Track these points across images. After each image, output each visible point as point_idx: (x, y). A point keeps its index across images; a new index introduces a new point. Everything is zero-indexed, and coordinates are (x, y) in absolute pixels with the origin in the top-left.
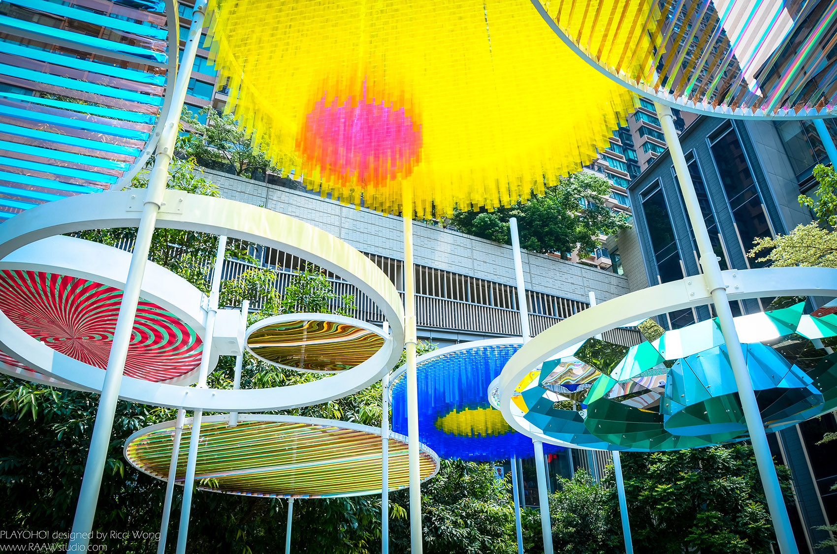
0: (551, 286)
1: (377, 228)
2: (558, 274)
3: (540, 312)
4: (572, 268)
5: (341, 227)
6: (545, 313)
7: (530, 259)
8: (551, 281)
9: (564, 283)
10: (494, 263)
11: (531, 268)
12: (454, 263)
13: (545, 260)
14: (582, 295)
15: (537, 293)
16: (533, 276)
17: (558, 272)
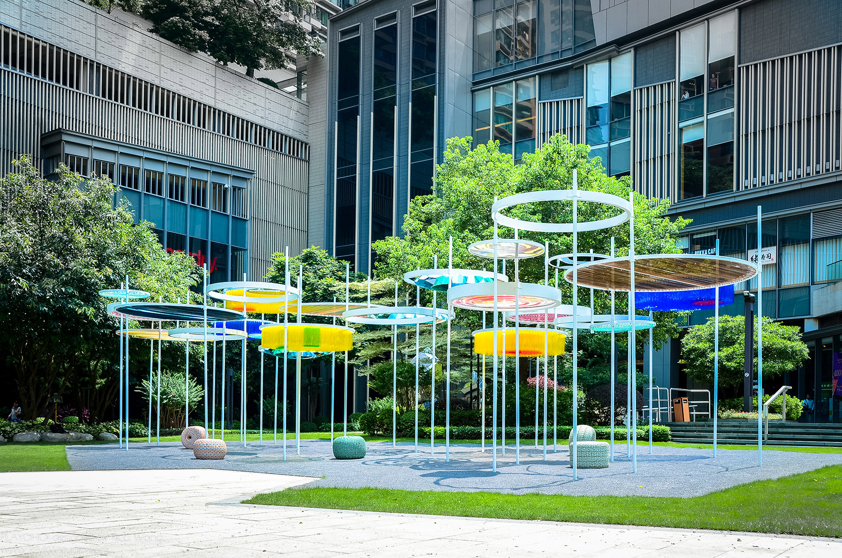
0: (234, 104)
1: (62, 15)
2: (242, 92)
3: (219, 131)
4: (257, 88)
5: (21, 7)
6: (224, 133)
7: (217, 72)
8: (234, 98)
9: (247, 103)
10: (181, 72)
11: (217, 82)
12: (141, 67)
13: (232, 75)
14: (262, 118)
15: (219, 111)
16: (217, 91)
17: (242, 90)
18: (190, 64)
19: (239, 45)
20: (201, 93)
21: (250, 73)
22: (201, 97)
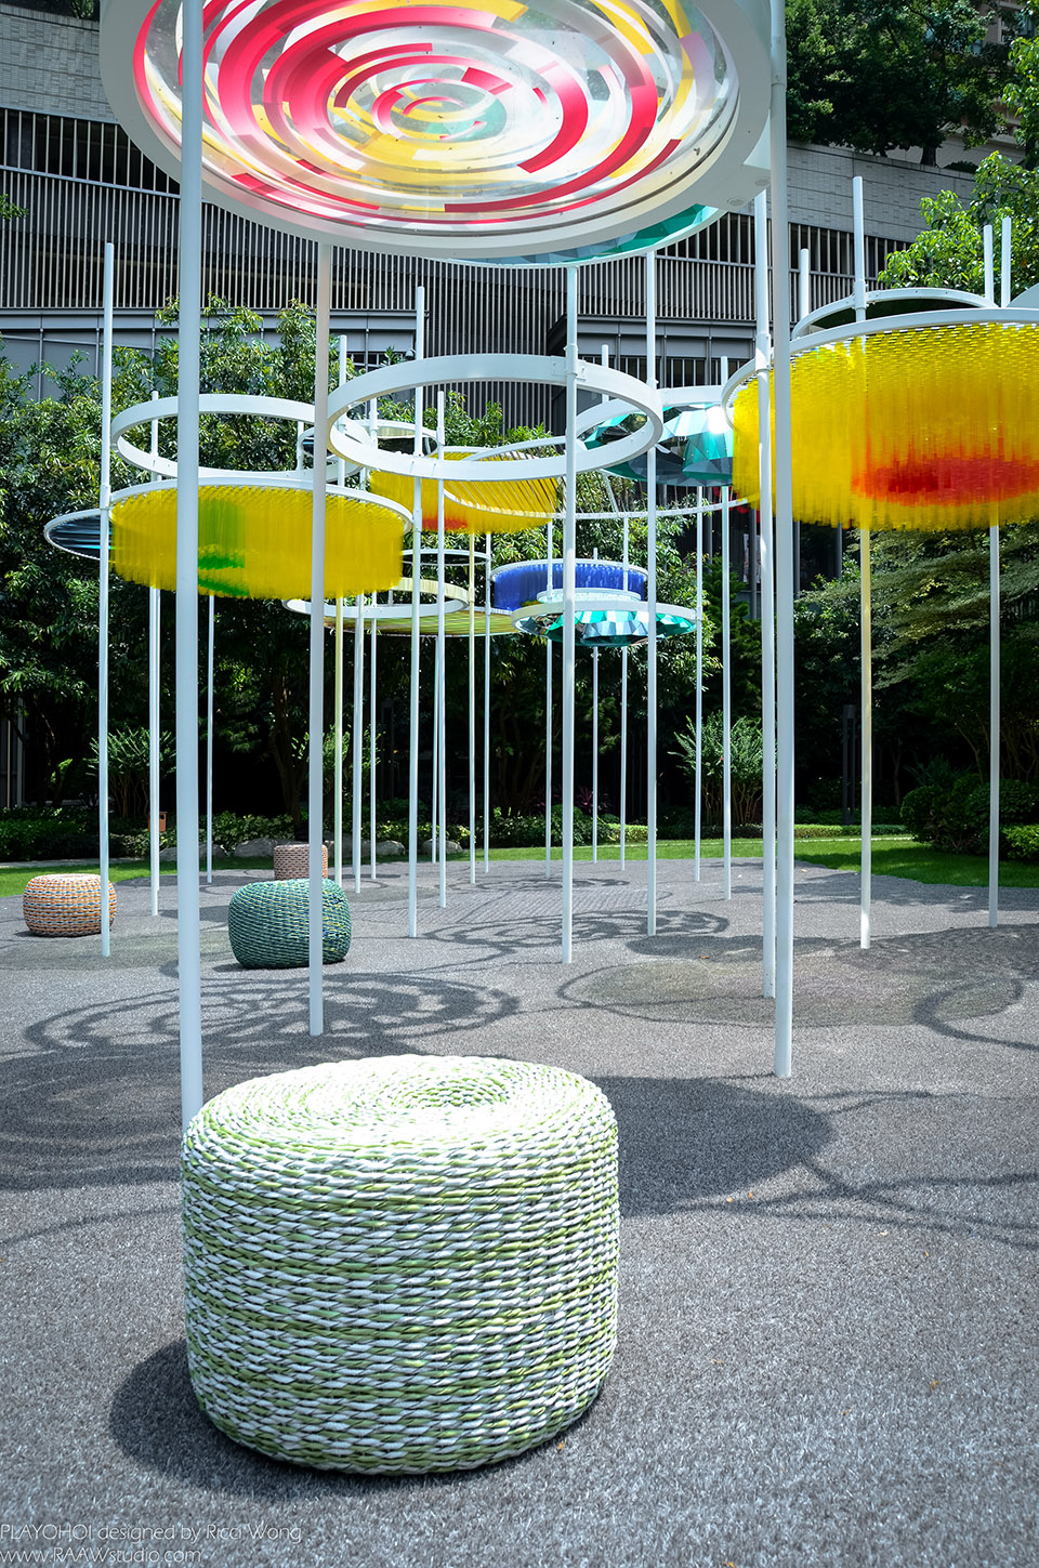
2: (907, 196)
13: (886, 168)
17: (907, 191)
18: (804, 166)
19: (891, 108)
20: (828, 212)
21: (928, 159)
22: (828, 218)
